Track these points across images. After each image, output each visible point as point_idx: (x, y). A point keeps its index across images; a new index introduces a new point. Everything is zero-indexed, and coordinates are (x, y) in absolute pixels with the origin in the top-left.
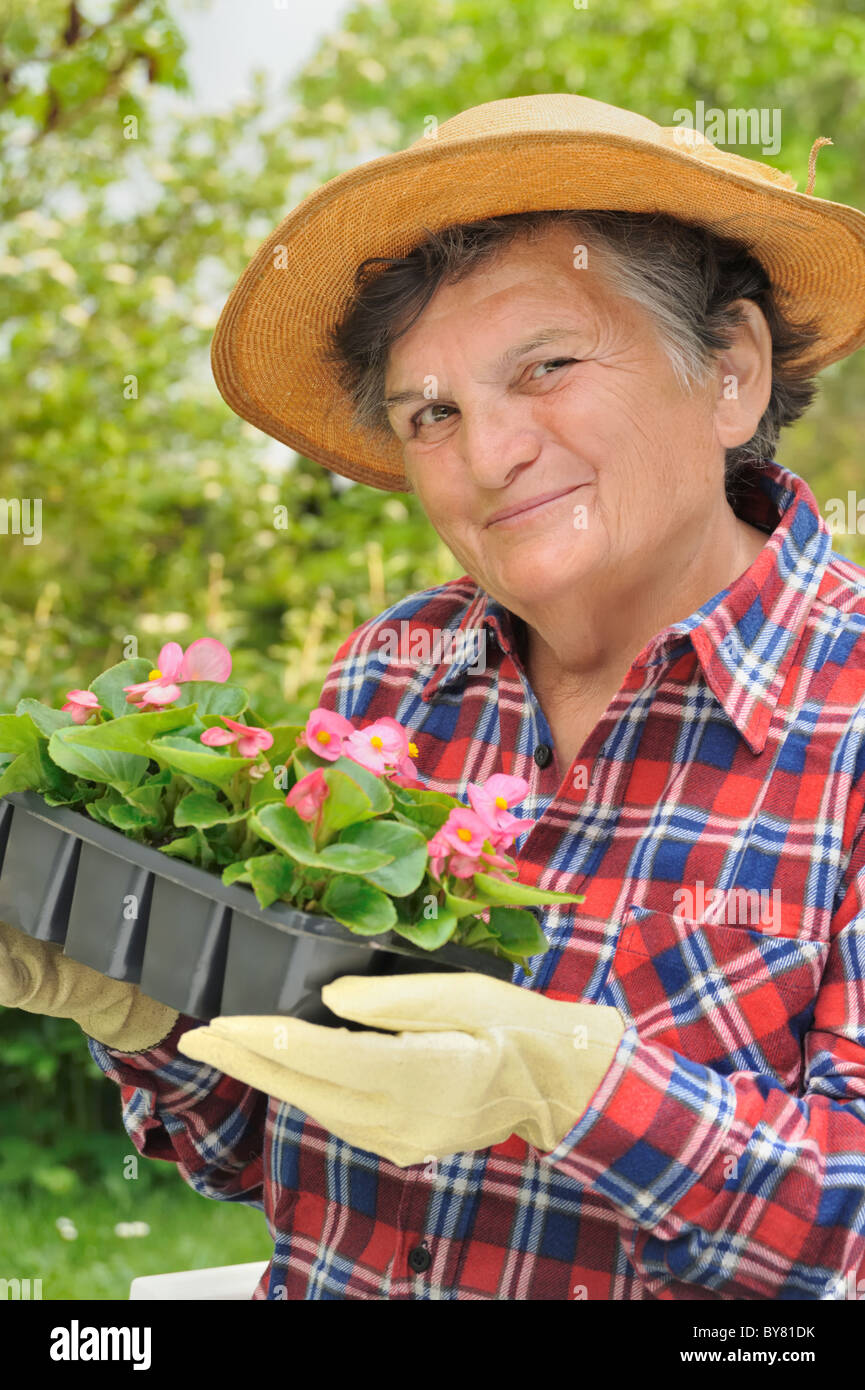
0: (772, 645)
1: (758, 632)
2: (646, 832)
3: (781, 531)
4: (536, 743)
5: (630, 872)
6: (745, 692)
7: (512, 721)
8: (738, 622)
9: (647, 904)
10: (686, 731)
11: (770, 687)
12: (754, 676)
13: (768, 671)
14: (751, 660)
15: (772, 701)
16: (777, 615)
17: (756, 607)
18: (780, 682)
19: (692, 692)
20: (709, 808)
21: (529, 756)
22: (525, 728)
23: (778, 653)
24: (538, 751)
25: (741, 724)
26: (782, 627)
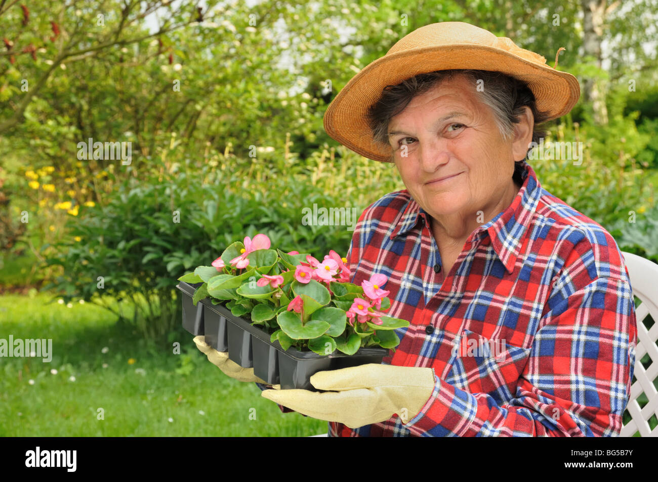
0: (517, 232)
1: (512, 226)
2: (471, 301)
3: (523, 188)
4: (435, 264)
5: (465, 317)
6: (507, 250)
7: (426, 253)
8: (506, 224)
9: (470, 329)
10: (488, 263)
11: (516, 248)
12: (510, 244)
13: (515, 242)
14: (509, 237)
15: (517, 253)
16: (520, 220)
17: (513, 218)
18: (520, 246)
19: (490, 249)
20: (493, 292)
21: (431, 267)
22: (431, 256)
23: (520, 235)
24: (435, 266)
25: (505, 262)
26: (521, 224)
